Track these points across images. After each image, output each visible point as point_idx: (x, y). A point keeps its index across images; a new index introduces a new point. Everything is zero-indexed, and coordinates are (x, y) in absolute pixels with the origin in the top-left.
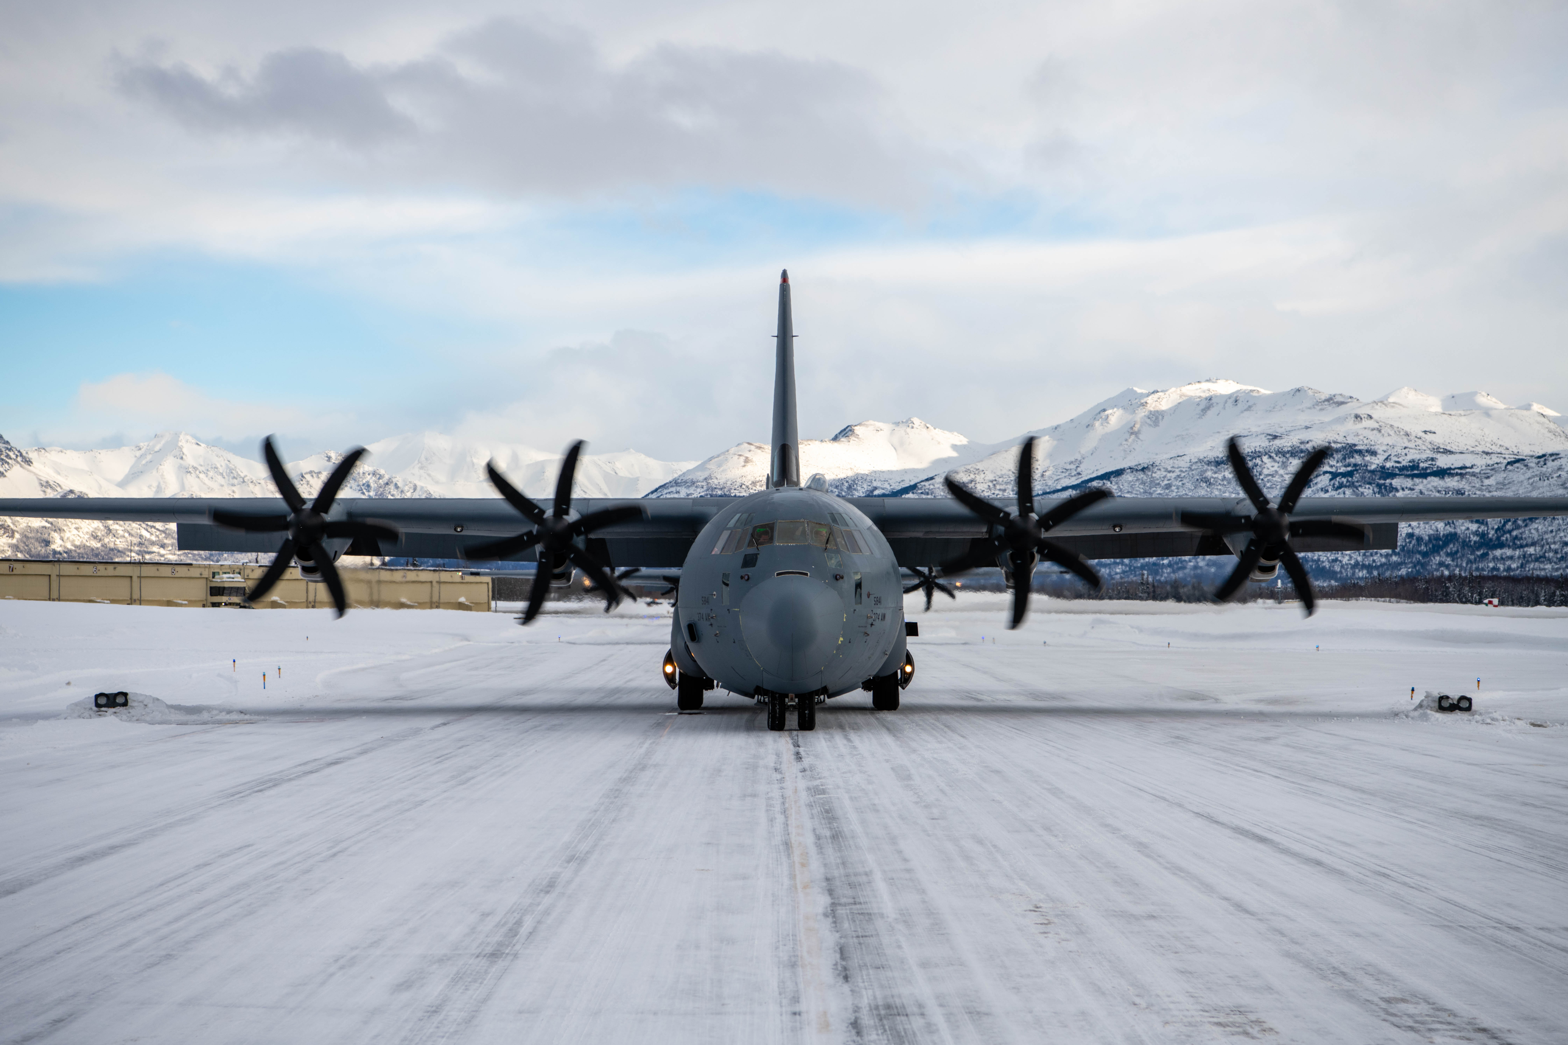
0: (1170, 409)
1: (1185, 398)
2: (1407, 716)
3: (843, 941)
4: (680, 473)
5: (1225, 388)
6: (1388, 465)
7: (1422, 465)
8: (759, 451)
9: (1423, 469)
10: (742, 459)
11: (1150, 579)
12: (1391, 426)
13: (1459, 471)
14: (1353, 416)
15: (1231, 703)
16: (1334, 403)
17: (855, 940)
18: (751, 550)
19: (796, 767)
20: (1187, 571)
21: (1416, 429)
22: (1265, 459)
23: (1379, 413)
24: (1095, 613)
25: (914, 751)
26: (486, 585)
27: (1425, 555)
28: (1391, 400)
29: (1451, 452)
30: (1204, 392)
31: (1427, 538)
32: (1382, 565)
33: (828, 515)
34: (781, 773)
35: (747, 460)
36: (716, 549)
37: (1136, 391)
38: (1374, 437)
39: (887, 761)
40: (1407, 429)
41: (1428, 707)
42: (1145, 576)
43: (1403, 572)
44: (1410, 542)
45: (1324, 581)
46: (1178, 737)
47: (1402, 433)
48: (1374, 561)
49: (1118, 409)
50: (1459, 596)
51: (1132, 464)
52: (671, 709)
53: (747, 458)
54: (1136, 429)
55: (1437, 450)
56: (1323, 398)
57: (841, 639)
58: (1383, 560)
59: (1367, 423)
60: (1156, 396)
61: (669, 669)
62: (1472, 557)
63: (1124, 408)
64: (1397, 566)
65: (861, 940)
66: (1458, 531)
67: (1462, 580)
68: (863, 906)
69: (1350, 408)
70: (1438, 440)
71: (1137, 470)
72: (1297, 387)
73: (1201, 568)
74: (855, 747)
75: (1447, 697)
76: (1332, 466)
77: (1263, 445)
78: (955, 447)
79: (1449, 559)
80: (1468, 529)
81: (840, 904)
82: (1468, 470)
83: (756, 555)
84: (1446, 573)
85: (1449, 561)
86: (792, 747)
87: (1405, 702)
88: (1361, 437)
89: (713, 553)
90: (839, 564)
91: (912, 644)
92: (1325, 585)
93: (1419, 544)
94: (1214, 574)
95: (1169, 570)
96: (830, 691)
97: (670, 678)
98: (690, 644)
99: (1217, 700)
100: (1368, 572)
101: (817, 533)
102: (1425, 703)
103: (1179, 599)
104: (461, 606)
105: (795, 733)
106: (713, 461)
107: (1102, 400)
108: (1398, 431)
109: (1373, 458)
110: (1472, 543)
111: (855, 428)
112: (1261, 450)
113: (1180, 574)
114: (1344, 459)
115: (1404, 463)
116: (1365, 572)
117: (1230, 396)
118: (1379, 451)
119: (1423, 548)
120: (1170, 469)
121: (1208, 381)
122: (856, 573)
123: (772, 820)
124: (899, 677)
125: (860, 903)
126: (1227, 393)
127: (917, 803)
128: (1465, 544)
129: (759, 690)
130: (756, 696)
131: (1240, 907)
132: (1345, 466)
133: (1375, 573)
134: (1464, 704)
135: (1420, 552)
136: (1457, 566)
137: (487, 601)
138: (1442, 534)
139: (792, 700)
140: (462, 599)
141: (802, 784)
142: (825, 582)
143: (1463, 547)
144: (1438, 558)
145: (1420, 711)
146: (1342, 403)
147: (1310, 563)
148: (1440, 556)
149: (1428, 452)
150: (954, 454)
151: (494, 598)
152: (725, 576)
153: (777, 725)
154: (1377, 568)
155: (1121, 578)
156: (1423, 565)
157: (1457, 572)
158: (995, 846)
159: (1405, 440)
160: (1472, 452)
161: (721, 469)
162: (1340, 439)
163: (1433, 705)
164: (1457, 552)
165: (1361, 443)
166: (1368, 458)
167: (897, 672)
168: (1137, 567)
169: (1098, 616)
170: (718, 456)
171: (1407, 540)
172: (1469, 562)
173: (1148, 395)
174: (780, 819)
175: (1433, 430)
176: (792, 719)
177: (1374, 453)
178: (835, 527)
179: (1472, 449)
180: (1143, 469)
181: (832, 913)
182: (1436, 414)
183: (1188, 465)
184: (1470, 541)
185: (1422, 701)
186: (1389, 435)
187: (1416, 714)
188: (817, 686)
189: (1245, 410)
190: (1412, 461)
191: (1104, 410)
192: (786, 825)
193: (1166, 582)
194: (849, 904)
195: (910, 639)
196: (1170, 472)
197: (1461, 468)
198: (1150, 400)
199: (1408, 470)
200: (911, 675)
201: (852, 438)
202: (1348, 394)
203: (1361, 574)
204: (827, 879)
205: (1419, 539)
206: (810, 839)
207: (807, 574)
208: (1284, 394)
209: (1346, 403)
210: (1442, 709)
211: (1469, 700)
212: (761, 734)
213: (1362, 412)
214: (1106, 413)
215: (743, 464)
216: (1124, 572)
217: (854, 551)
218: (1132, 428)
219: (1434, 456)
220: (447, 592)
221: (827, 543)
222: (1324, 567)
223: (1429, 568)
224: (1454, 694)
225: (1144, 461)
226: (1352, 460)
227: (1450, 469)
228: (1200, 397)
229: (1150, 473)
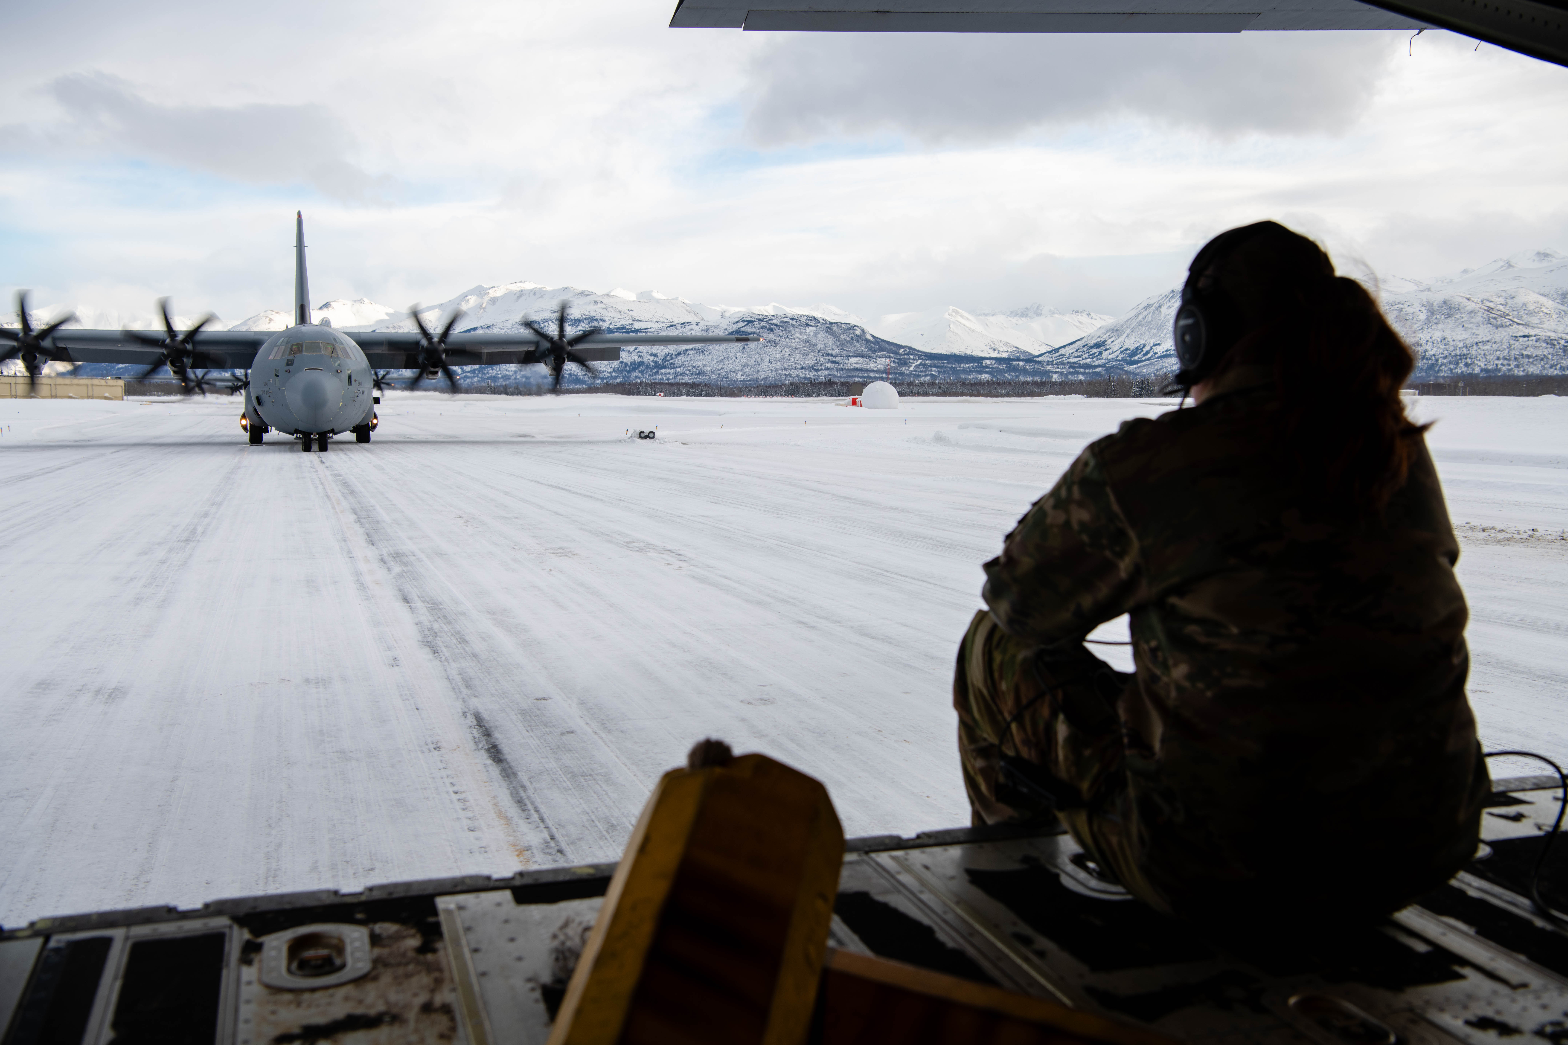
0: (501, 296)
1: (508, 291)
2: (625, 441)
3: (367, 531)
4: (232, 326)
5: (528, 286)
6: (611, 327)
7: (627, 327)
8: (277, 315)
9: (627, 329)
10: (268, 319)
11: (493, 385)
12: (612, 307)
13: (644, 331)
14: (593, 302)
15: (540, 438)
16: (584, 295)
17: (374, 531)
18: (291, 357)
19: (322, 467)
20: (511, 380)
21: (624, 309)
22: (550, 323)
23: (606, 300)
24: (465, 401)
25: (383, 459)
26: (121, 387)
27: (629, 372)
28: (612, 294)
29: (640, 321)
30: (518, 287)
31: (629, 363)
32: (608, 377)
33: (332, 339)
34: (315, 468)
35: (271, 320)
36: (271, 357)
37: (483, 287)
38: (604, 312)
39: (370, 463)
40: (620, 308)
41: (635, 437)
42: (490, 383)
43: (618, 380)
44: (622, 366)
45: (580, 385)
46: (516, 452)
47: (617, 311)
48: (604, 375)
49: (474, 296)
50: (645, 392)
51: (482, 325)
52: (246, 444)
53: (270, 318)
54: (484, 306)
55: (634, 320)
56: (578, 292)
57: (341, 403)
58: (609, 375)
59: (600, 305)
60: (494, 289)
61: (244, 422)
62: (651, 373)
63: (477, 295)
64: (616, 377)
65: (376, 530)
66: (645, 360)
67: (646, 385)
68: (374, 518)
69: (592, 298)
70: (635, 314)
71: (484, 328)
72: (566, 287)
73: (518, 379)
74: (351, 458)
75: (644, 432)
76: (583, 327)
77: (549, 316)
78: (387, 314)
79: (640, 374)
80: (649, 359)
81: (362, 518)
82: (648, 330)
83: (294, 359)
84: (639, 381)
85: (640, 375)
86: (317, 458)
87: (623, 435)
88: (598, 313)
89: (269, 359)
90: (339, 365)
91: (377, 408)
92: (580, 387)
93: (626, 367)
94: (525, 382)
95: (502, 380)
96: (336, 431)
97: (245, 428)
98: (258, 408)
99: (533, 437)
100: (601, 381)
101: (326, 348)
102: (633, 435)
103: (507, 394)
104: (106, 398)
105: (318, 453)
106: (251, 320)
107: (465, 291)
108: (615, 309)
109: (604, 323)
110: (651, 366)
111: (331, 303)
112: (548, 318)
113: (508, 382)
114: (589, 323)
115: (618, 326)
116: (600, 380)
117: (532, 290)
118: (606, 320)
119: (628, 369)
120: (501, 328)
121: (520, 282)
122: (348, 370)
123: (316, 487)
124: (370, 426)
125: (372, 517)
126: (529, 289)
127: (390, 479)
128: (648, 367)
129: (297, 431)
130: (295, 434)
131: (556, 513)
132: (590, 327)
133: (605, 381)
134: (651, 435)
135: (626, 371)
136: (644, 377)
137: (121, 396)
138: (637, 362)
139: (315, 436)
140: (107, 395)
141: (328, 473)
142: (332, 374)
143: (647, 369)
144: (635, 374)
145: (631, 439)
146: (588, 295)
147: (573, 377)
148: (636, 373)
149: (630, 320)
150: (387, 318)
151: (125, 395)
152: (277, 371)
153: (307, 448)
154: (606, 378)
155: (477, 384)
156: (628, 378)
157: (644, 380)
158: (434, 495)
159: (619, 315)
160: (651, 321)
161: (256, 324)
162: (587, 313)
163: (637, 436)
164: (644, 370)
165: (598, 315)
166: (601, 323)
167: (369, 423)
168: (486, 379)
169: (467, 402)
170: (254, 317)
171: (620, 365)
172: (650, 375)
173: (490, 289)
174: (320, 487)
175: (632, 309)
176: (315, 447)
177: (604, 321)
178: (336, 345)
179: (650, 320)
180: (488, 327)
181: (359, 520)
182: (633, 301)
183: (511, 325)
184: (650, 365)
185: (632, 434)
186: (611, 312)
187: (629, 440)
188: (329, 428)
189: (540, 298)
190: (622, 325)
191: (467, 296)
192: (324, 489)
193: (500, 386)
194: (366, 518)
195: (376, 406)
196: (501, 329)
197: (645, 329)
198: (490, 291)
199: (620, 330)
200: (376, 425)
201: (330, 309)
202: (591, 291)
203: (598, 382)
204: (352, 509)
205: (626, 364)
206: (339, 494)
207: (322, 370)
208: (559, 290)
209: (590, 295)
210: (641, 437)
211: (653, 433)
212: (299, 453)
213: (598, 299)
214: (468, 297)
215: (268, 322)
216: (479, 381)
217: (347, 358)
218: (481, 306)
219: (633, 323)
220: (97, 391)
221: (332, 353)
222: (580, 378)
223: (631, 379)
224: (647, 431)
225: (488, 323)
226: (593, 324)
227: (640, 329)
228: (516, 290)
229: (491, 330)
